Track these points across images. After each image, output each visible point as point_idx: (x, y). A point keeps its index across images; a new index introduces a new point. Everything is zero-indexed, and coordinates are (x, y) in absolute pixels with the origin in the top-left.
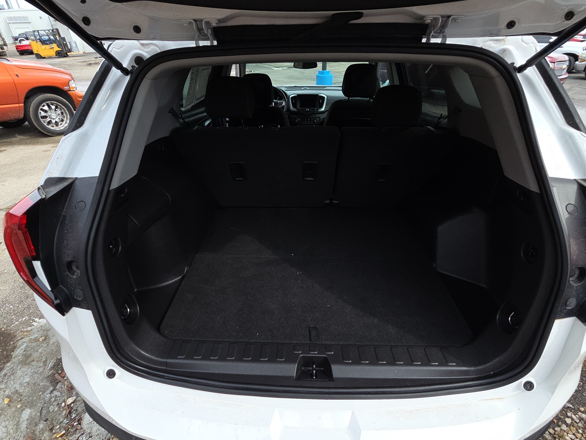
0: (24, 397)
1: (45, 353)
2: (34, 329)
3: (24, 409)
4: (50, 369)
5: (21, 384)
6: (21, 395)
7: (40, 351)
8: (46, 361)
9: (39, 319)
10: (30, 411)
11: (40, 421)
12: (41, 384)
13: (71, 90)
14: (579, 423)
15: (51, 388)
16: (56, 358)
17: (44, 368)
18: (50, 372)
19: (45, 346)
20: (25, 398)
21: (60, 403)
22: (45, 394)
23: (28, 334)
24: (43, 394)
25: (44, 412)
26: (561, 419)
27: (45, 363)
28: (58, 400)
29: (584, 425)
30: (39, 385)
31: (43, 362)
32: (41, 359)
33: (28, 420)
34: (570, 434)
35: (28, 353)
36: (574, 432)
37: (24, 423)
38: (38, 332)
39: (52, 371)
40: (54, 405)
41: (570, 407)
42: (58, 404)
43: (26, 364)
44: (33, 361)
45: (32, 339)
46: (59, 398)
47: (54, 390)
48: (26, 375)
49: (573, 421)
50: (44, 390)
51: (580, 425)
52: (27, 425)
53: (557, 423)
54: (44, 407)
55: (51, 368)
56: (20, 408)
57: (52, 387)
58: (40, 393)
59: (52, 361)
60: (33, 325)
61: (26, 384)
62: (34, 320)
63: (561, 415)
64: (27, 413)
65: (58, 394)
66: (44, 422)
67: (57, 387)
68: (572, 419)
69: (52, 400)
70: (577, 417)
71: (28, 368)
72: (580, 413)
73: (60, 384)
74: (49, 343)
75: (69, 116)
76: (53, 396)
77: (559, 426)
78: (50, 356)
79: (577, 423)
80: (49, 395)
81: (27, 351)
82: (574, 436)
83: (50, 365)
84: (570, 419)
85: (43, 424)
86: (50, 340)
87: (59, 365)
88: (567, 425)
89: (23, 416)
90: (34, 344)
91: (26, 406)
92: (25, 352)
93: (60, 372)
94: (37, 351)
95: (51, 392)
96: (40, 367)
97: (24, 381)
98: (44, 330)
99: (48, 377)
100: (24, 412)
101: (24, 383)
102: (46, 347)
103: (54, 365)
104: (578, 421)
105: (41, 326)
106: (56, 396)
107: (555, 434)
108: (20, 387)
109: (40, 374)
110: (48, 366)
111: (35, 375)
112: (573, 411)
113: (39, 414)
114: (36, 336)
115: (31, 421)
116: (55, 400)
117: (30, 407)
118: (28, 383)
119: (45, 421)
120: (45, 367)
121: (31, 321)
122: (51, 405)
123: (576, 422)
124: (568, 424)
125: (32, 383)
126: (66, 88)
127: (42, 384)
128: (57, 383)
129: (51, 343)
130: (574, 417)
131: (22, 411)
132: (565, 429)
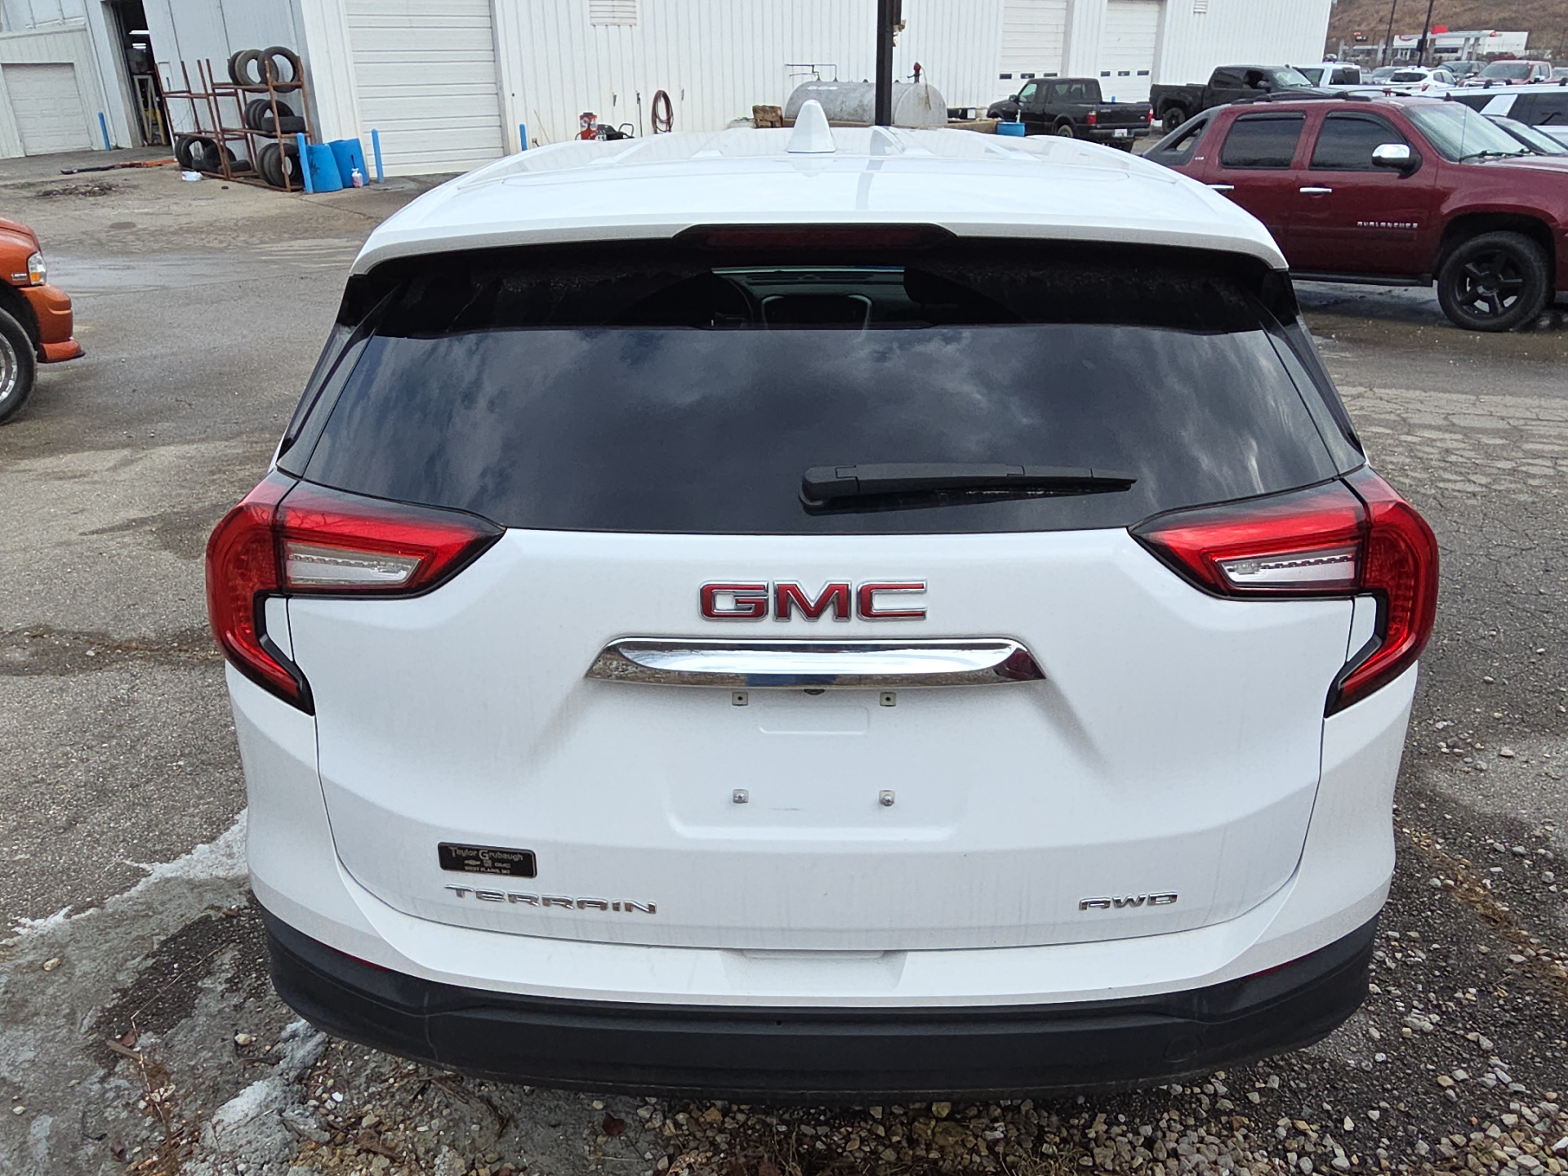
0: (28, 1092)
1: (66, 995)
2: (21, 942)
3: (34, 1118)
4: (86, 1032)
5: (12, 1065)
6: (20, 1089)
7: (50, 991)
8: (73, 1012)
9: (33, 920)
10: (50, 1120)
11: (83, 1140)
12: (69, 1063)
13: (33, 283)
14: (1537, 1123)
15: (101, 1072)
16: (99, 1008)
17: (70, 1030)
18: (91, 1038)
19: (61, 981)
20: (30, 1094)
21: (131, 1101)
22: (86, 1084)
23: (8, 953)
24: (79, 1083)
25: (92, 1122)
26: (1491, 1117)
27: (71, 1018)
28: (126, 1096)
29: (1549, 1128)
30: (66, 1065)
31: (64, 1017)
32: (58, 1011)
33: (48, 1138)
34: (1509, 1146)
35: (18, 996)
36: (1519, 1141)
37: (39, 1146)
38: (34, 948)
39: (95, 1035)
40: (117, 1107)
41: (1522, 1093)
42: (128, 1104)
43: (16, 1023)
44: (37, 1014)
45: (20, 965)
46: (126, 1092)
47: (109, 1075)
48: (23, 1045)
49: (1523, 1121)
50: (83, 1074)
51: (1539, 1127)
52: (49, 1149)
53: (1479, 1124)
54: (90, 1111)
55: (92, 1028)
56: (20, 1115)
57: (103, 1068)
58: (73, 1082)
59: (89, 1014)
60: (18, 934)
61: (27, 1065)
62: (16, 921)
63: (1492, 1109)
64: (42, 1126)
65: (124, 1083)
66: (96, 1142)
67: (116, 1070)
68: (1521, 1116)
69: (107, 1095)
70: (1534, 1112)
71: (25, 1031)
72: (1543, 1104)
73: (122, 1062)
74: (73, 974)
75: (15, 368)
76: (111, 1089)
77: (1484, 1130)
78: (82, 1003)
79: (1533, 1125)
80: (97, 1087)
81: (13, 993)
82: (1517, 1150)
83: (85, 1022)
84: (1515, 1116)
85: (94, 1145)
86: (73, 967)
87: (112, 1022)
88: (1504, 1128)
89: (33, 1131)
90: (30, 977)
91: (39, 1111)
92: (9, 995)
93: (119, 1037)
94: (43, 992)
95: (103, 1080)
96: (59, 1028)
97: (20, 1059)
98: (52, 946)
99: (87, 1048)
100: (35, 1123)
101: (21, 1063)
102: (65, 983)
103: (98, 1024)
104: (1535, 1119)
105: (42, 936)
106: (118, 1087)
107: (1467, 1145)
108: (12, 1071)
109: (62, 1042)
110: (82, 1024)
111: (49, 1045)
112: (1526, 1099)
113: (77, 1126)
114: (30, 958)
115: (59, 1141)
116: (118, 1097)
117: (51, 1112)
118: (33, 1062)
119: (100, 1139)
120: (72, 1027)
121: (9, 924)
122: (108, 1106)
123: (1529, 1122)
124: (1507, 1126)
125: (45, 1063)
126: (18, 276)
127: (74, 1063)
128: (116, 1061)
129: (78, 973)
130: (1526, 1111)
131: (29, 1121)
132: (1497, 1136)
